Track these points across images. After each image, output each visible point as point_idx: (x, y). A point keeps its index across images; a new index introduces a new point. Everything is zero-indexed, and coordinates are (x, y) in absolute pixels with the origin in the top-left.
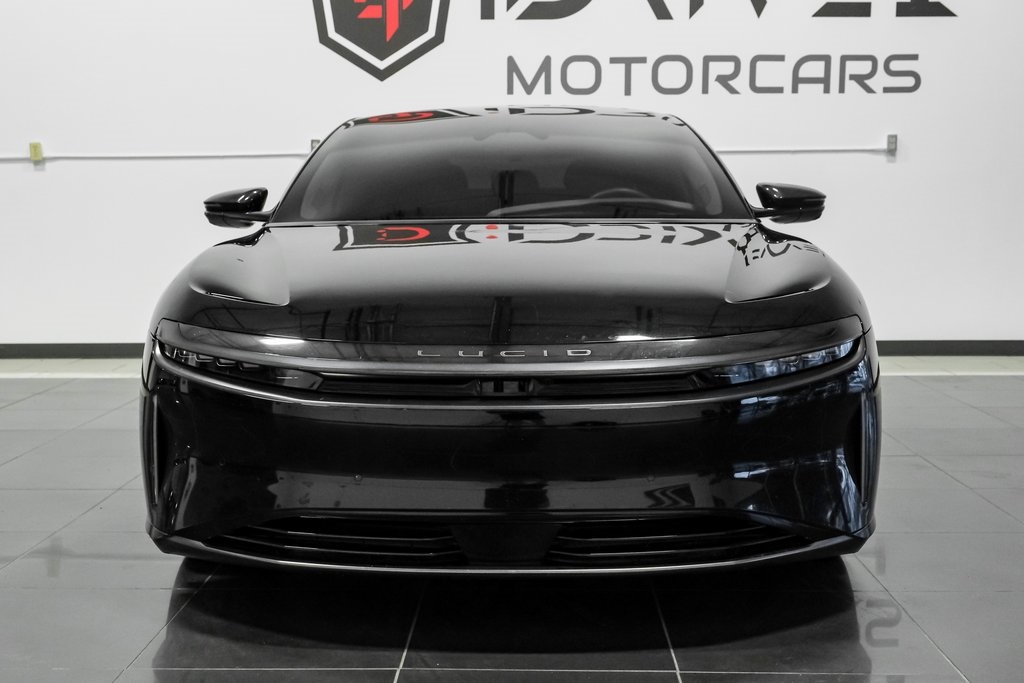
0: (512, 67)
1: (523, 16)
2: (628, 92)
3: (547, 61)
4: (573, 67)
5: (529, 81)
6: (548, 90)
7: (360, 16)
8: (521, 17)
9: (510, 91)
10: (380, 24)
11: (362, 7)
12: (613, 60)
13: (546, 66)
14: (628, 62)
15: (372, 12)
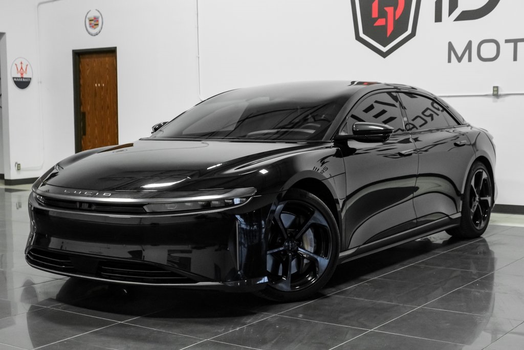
0: (451, 47)
1: (458, 19)
2: (515, 59)
3: (470, 43)
4: (484, 46)
5: (460, 55)
6: (470, 60)
7: (375, 25)
8: (456, 20)
9: (449, 61)
10: (384, 28)
11: (376, 20)
12: (507, 41)
13: (469, 46)
14: (516, 42)
15: (380, 22)
